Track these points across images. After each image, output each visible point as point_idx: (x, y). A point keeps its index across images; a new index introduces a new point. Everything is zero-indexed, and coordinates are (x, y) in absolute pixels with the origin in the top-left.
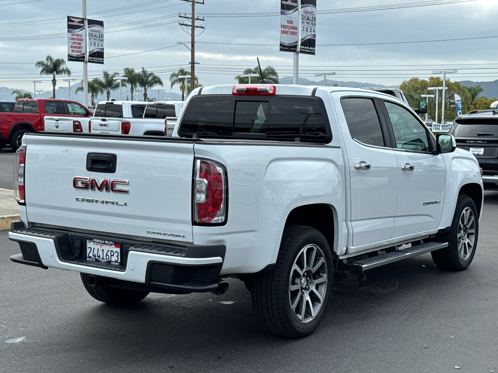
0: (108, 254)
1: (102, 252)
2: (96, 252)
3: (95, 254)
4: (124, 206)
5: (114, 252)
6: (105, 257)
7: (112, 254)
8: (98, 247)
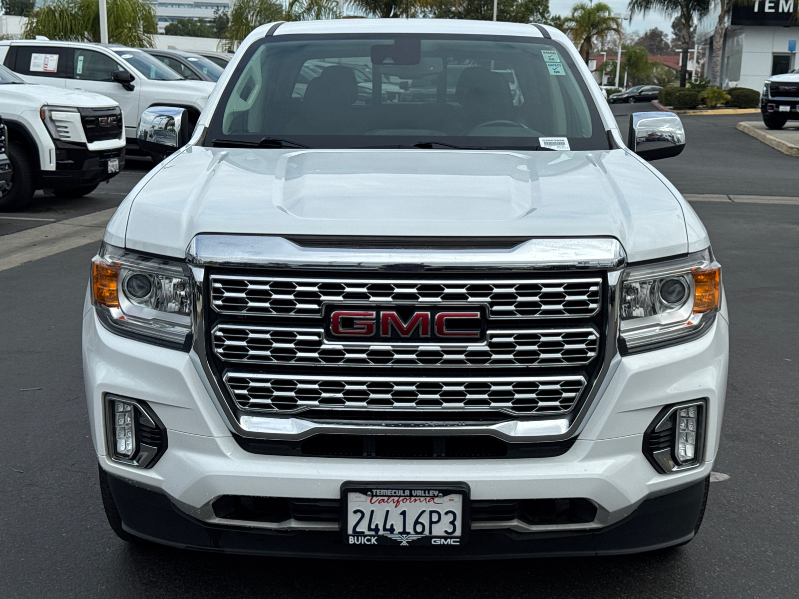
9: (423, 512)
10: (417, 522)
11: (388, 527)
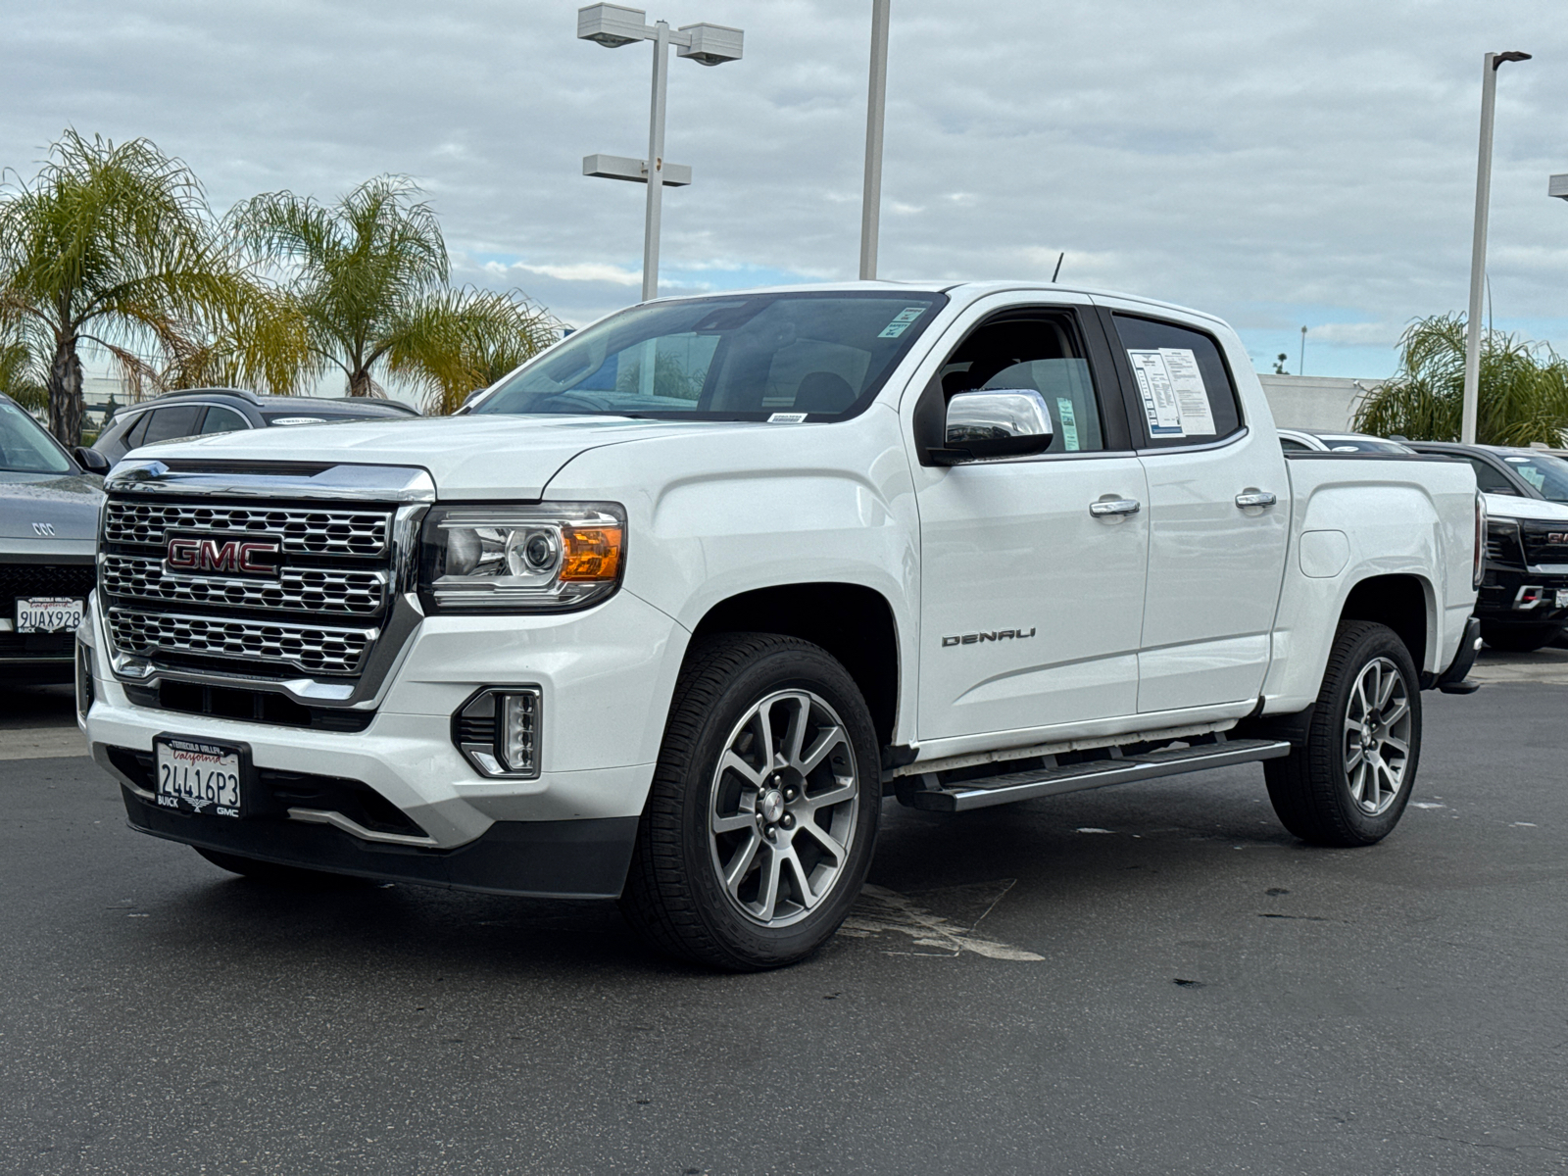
9: (212, 773)
10: (208, 787)
11: (188, 789)
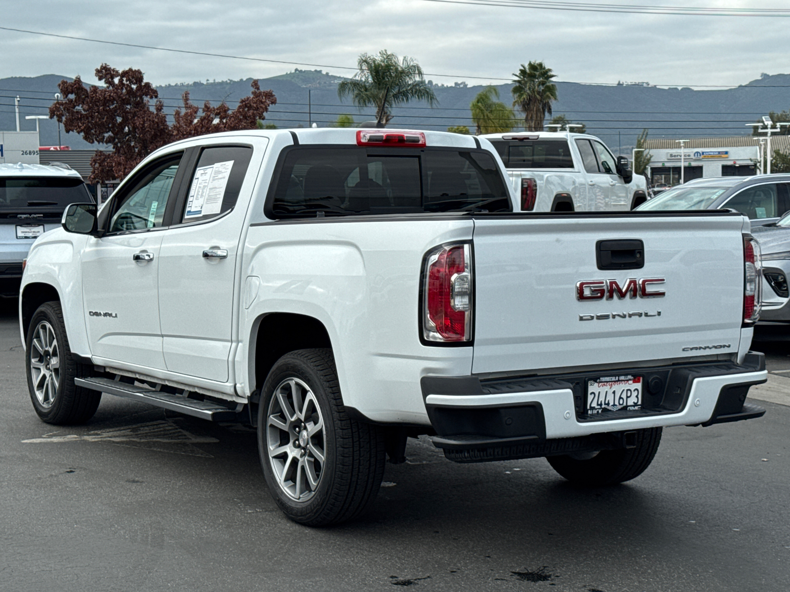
0: (622, 396)
1: (613, 395)
2: (602, 399)
3: (601, 402)
4: (657, 316)
5: (632, 390)
6: (617, 403)
7: (629, 395)
8: (607, 388)
